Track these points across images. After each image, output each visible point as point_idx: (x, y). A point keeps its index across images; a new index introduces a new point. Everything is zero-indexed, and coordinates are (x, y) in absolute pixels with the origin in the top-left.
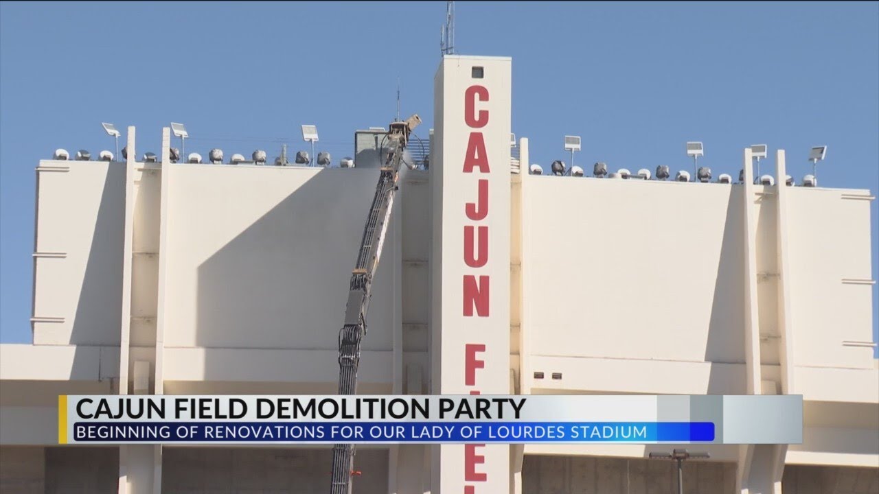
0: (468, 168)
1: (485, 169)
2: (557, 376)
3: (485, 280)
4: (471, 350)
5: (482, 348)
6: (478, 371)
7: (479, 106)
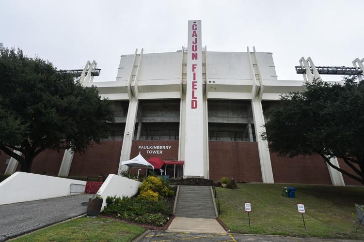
0: (193, 36)
1: (196, 36)
2: (214, 82)
3: (196, 54)
4: (194, 65)
5: (196, 65)
6: (195, 69)
7: (195, 27)
